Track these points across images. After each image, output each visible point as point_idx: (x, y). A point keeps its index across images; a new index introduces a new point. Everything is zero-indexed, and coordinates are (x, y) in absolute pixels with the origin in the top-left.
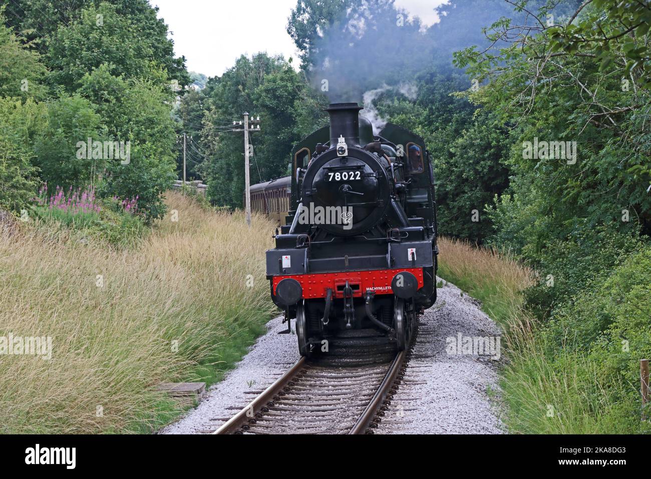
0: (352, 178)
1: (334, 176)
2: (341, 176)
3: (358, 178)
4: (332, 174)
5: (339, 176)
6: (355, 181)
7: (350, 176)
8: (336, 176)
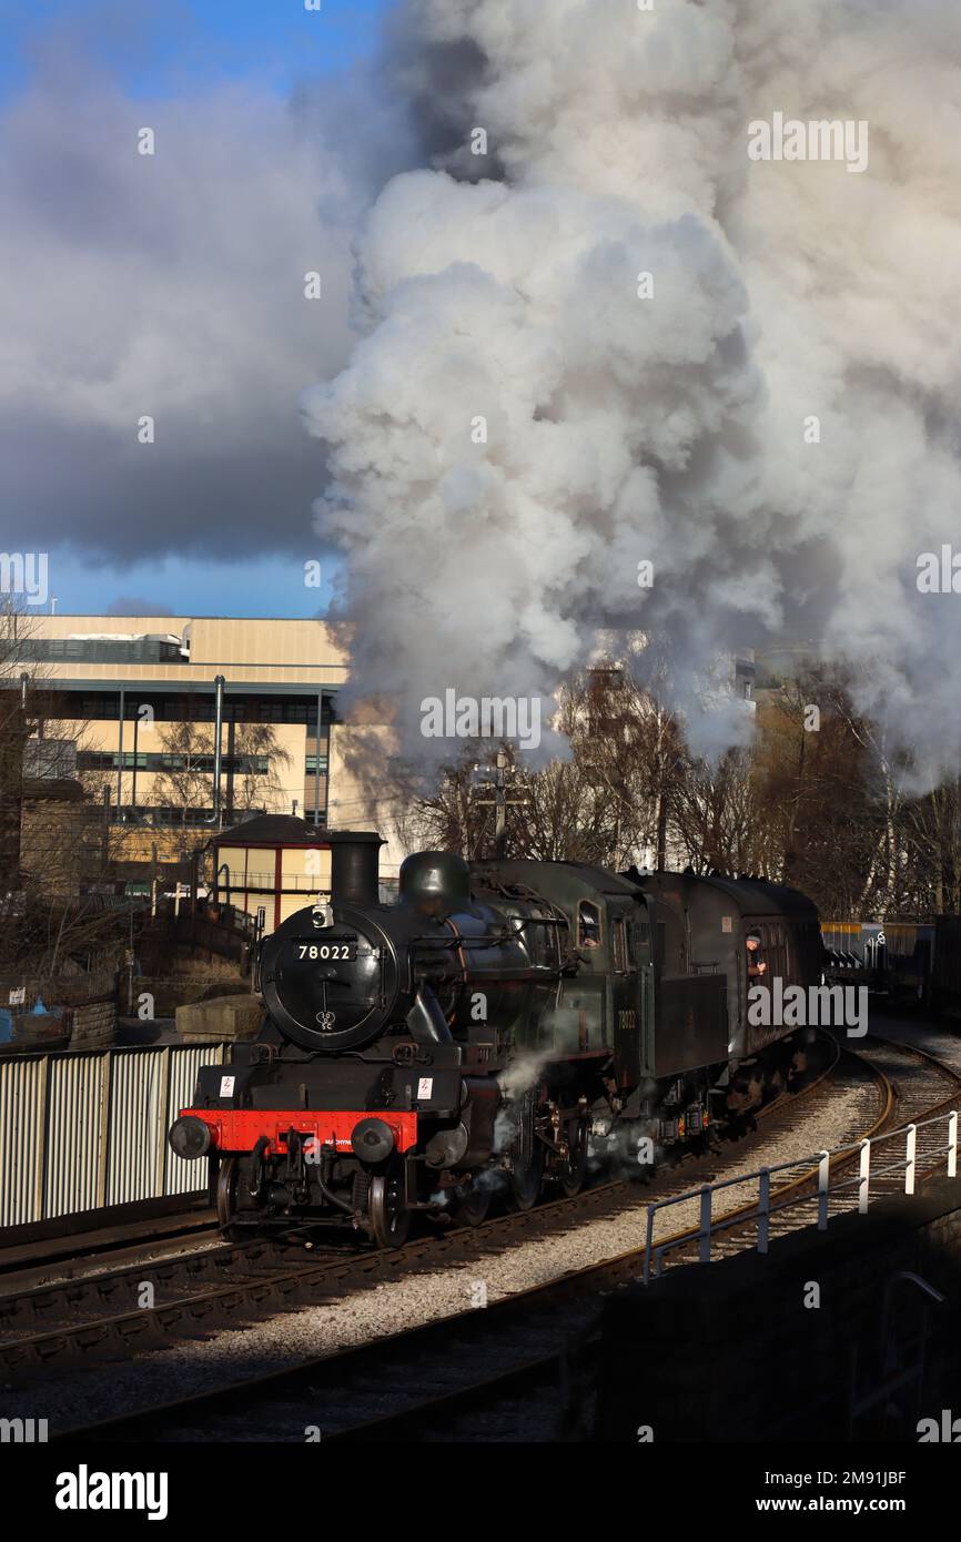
0: (335, 957)
1: (308, 951)
2: (319, 951)
3: (345, 957)
4: (305, 948)
5: (315, 952)
6: (340, 960)
7: (332, 953)
8: (312, 952)
